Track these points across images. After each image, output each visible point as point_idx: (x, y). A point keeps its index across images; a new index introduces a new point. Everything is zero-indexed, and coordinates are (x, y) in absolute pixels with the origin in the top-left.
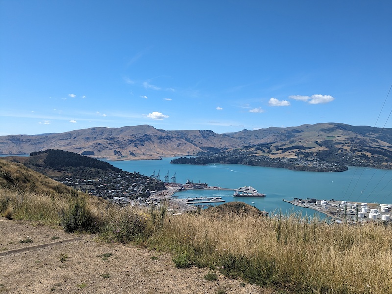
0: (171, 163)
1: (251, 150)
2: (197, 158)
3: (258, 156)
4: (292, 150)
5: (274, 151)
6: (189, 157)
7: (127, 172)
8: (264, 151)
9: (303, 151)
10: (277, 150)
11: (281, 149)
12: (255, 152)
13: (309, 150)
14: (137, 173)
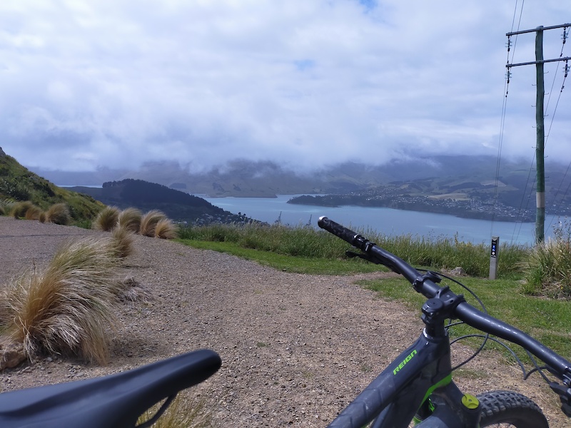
0: (288, 202)
1: (402, 188)
2: (325, 197)
3: (412, 197)
4: (463, 190)
5: (436, 190)
6: (314, 196)
7: (229, 213)
8: (422, 190)
9: (480, 191)
10: (441, 188)
11: (446, 187)
12: (408, 191)
13: (489, 189)
14: (242, 214)
